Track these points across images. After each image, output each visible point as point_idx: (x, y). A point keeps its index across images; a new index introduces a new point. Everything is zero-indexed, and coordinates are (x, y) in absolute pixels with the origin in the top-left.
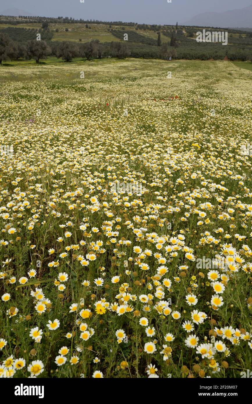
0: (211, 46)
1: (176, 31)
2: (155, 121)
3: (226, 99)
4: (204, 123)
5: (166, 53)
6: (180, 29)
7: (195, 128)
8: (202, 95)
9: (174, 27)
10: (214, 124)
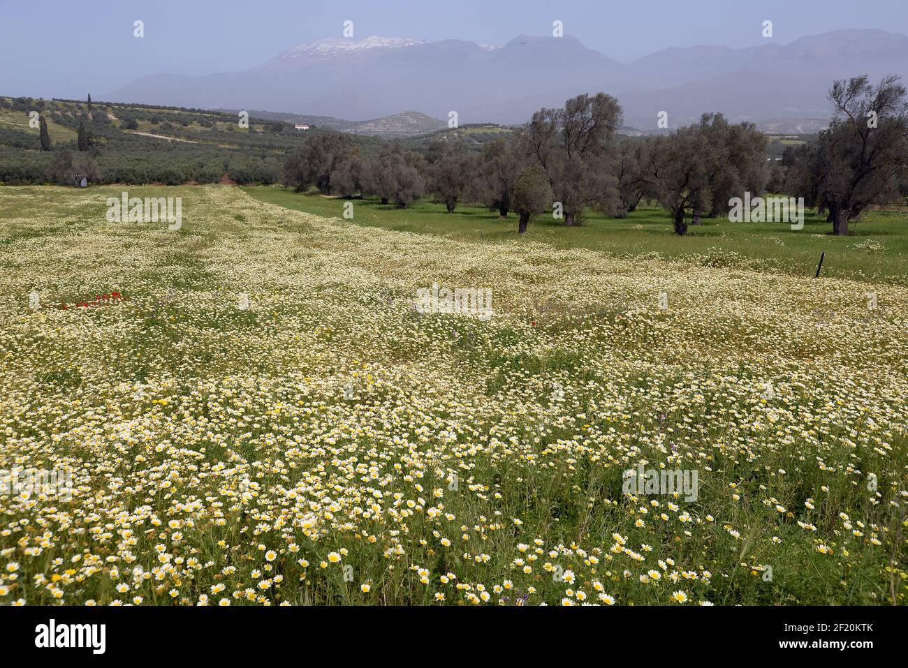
0: (187, 150)
1: (90, 116)
2: (76, 359)
4: (181, 354)
5: (69, 171)
6: (99, 111)
7: (163, 365)
8: (177, 284)
9: (82, 105)
10: (200, 353)
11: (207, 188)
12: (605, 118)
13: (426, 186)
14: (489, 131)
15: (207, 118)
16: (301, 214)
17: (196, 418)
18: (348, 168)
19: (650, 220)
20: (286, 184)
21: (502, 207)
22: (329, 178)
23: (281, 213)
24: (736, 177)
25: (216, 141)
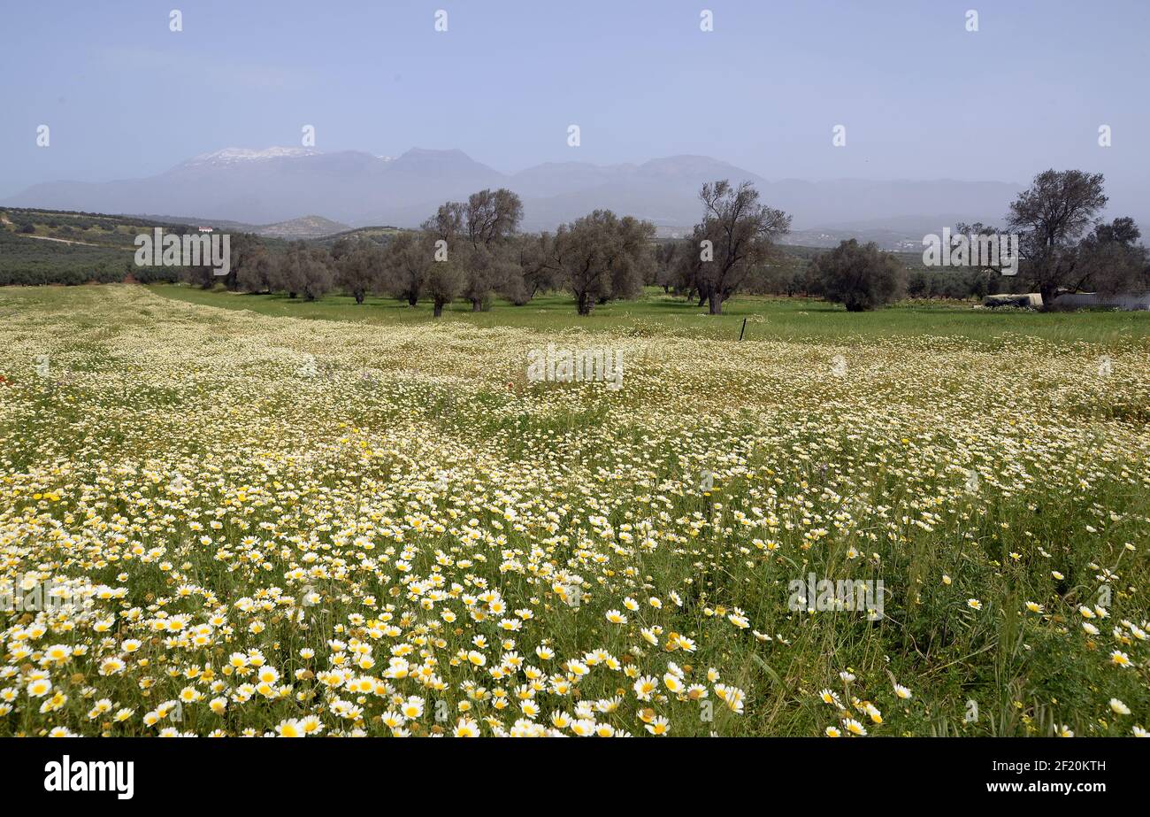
0: (88, 252)
3: (139, 369)
4: (81, 436)
7: (55, 450)
8: (75, 367)
10: (108, 433)
11: (109, 287)
12: (507, 212)
13: (334, 279)
14: (388, 233)
15: (108, 222)
16: (210, 308)
17: (107, 519)
18: (255, 264)
19: (548, 306)
20: (192, 282)
21: (411, 297)
22: (236, 275)
23: (189, 308)
24: (631, 261)
25: (117, 243)
